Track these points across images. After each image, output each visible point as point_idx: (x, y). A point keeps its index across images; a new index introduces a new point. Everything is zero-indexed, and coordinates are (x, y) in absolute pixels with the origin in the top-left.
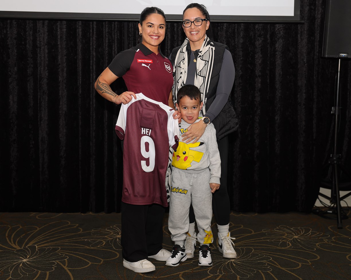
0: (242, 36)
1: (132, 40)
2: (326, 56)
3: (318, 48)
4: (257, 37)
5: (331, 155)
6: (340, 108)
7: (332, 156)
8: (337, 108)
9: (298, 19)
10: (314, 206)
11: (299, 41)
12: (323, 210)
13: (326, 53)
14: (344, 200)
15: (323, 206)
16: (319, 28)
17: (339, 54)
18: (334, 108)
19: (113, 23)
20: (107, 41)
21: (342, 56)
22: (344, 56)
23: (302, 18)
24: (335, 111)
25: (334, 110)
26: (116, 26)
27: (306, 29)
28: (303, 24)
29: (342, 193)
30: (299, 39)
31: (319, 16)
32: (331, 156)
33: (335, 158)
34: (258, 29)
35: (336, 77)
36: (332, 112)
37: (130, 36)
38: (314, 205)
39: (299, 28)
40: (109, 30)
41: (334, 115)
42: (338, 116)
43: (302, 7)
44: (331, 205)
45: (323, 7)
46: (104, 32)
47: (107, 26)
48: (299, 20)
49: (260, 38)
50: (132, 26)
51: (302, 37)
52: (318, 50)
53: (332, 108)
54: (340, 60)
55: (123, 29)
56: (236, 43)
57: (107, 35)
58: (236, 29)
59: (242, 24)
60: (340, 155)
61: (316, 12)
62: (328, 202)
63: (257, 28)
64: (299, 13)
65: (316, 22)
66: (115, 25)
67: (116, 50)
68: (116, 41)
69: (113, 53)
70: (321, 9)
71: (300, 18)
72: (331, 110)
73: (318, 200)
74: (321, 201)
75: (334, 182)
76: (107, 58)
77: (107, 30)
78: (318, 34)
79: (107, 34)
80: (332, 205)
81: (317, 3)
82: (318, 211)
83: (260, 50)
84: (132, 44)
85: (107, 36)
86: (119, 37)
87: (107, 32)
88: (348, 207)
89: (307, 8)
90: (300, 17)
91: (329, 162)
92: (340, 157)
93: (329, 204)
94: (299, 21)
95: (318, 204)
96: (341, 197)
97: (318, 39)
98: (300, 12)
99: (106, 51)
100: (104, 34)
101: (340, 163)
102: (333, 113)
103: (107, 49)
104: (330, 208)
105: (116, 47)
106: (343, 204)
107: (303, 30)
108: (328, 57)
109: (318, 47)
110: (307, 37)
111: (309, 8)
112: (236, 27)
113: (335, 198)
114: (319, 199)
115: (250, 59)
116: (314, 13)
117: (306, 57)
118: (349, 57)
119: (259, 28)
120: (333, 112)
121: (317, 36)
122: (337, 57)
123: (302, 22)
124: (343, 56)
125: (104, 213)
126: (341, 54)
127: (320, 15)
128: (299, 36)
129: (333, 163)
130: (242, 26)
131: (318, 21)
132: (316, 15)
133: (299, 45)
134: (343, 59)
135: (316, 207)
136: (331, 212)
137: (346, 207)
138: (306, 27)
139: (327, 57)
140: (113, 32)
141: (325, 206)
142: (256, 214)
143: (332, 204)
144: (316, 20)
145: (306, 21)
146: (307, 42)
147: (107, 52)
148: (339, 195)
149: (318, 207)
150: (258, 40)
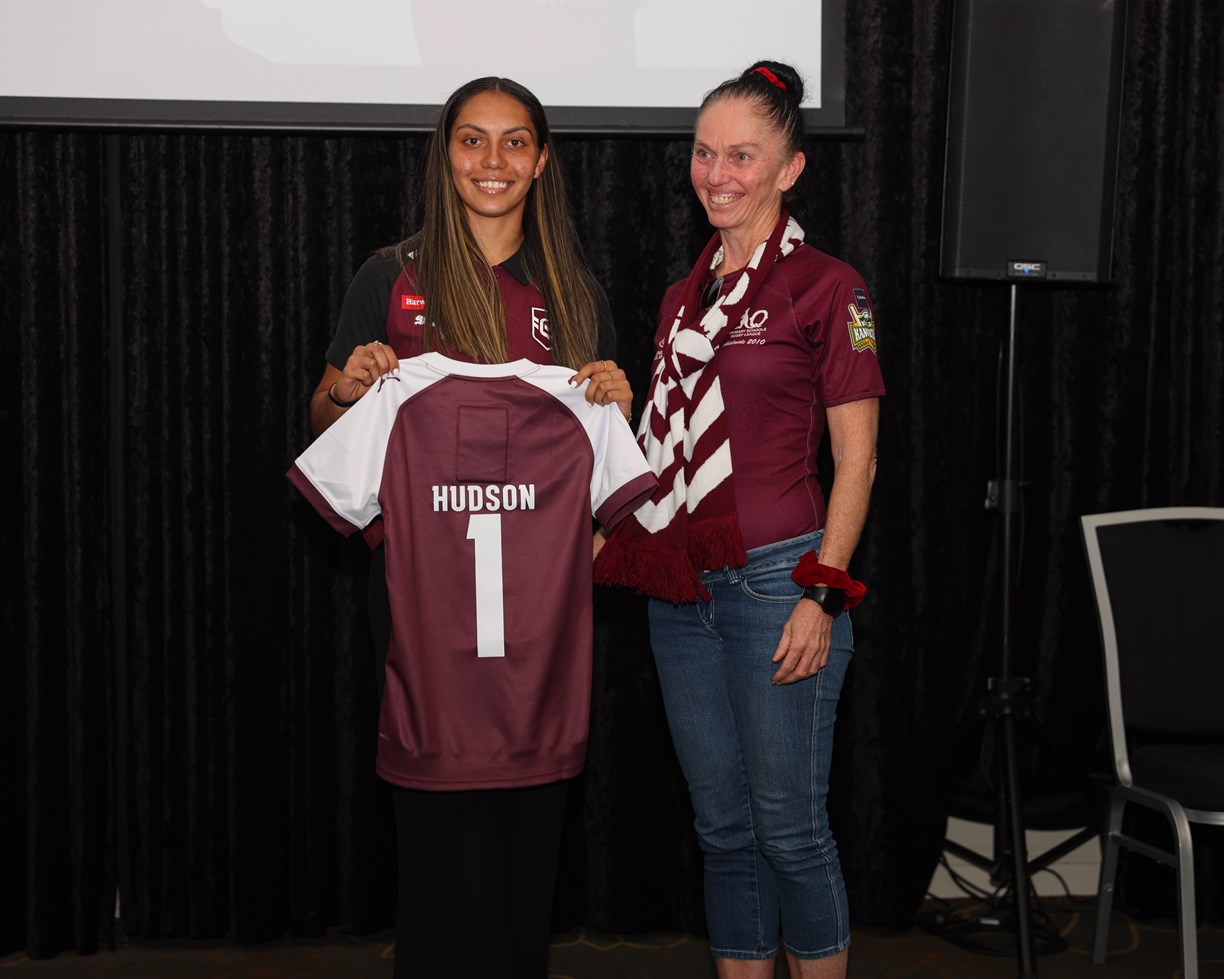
0: (608, 190)
1: (144, 207)
2: (957, 274)
3: (923, 240)
4: (672, 194)
5: (990, 681)
6: (1021, 484)
7: (994, 683)
8: (1008, 484)
9: (838, 122)
10: (927, 897)
11: (847, 211)
12: (965, 914)
13: (958, 263)
14: (1051, 867)
15: (962, 894)
16: (926, 155)
17: (1010, 264)
18: (997, 484)
19: (60, 136)
20: (32, 215)
21: (1021, 274)
22: (1031, 271)
23: (855, 114)
24: (1001, 498)
25: (997, 492)
26: (72, 150)
27: (871, 161)
28: (859, 140)
29: (1039, 843)
30: (847, 202)
31: (927, 106)
32: (990, 687)
33: (1005, 696)
34: (676, 162)
35: (1001, 355)
36: (987, 503)
37: (133, 189)
38: (926, 893)
39: (844, 155)
40: (42, 168)
41: (996, 513)
42: (1015, 516)
43: (854, 67)
44: (997, 891)
45: (942, 68)
46: (20, 176)
47: (30, 150)
48: (843, 124)
49: (684, 196)
50: (142, 151)
51: (857, 194)
52: (923, 248)
53: (990, 485)
54: (1014, 287)
55: (101, 161)
56: (586, 217)
57: (34, 187)
58: (585, 161)
59: (609, 142)
60: (1027, 680)
61: (915, 90)
62: (981, 880)
63: (672, 159)
64: (841, 95)
65: (914, 130)
66: (65, 146)
67: (71, 253)
68: (71, 212)
69: (61, 264)
70: (934, 78)
71: (846, 115)
72: (984, 496)
73: (940, 873)
74: (955, 876)
75: (1002, 795)
76: (33, 287)
77: (32, 168)
78: (925, 181)
79: (32, 184)
80: (1002, 892)
81: (916, 51)
82: (940, 919)
83: (685, 249)
84: (144, 225)
85: (31, 192)
86: (84, 195)
87: (30, 173)
88: (1070, 898)
89: (874, 75)
90: (846, 108)
91: (983, 712)
92: (1028, 689)
93: (992, 890)
94: (841, 128)
95: (941, 886)
96: (1031, 858)
97: (926, 202)
98: (848, 91)
99: (31, 255)
100: (20, 185)
101: (1027, 713)
102: (991, 508)
103: (32, 247)
104: (991, 905)
105: (73, 240)
106: (1045, 885)
107: (860, 164)
108: (965, 275)
109: (923, 232)
110: (877, 191)
111: (881, 72)
112: (584, 153)
113: (1008, 864)
114: (946, 865)
115: (645, 287)
116: (904, 94)
117: (874, 275)
118: (1049, 277)
119: (680, 157)
120: (991, 501)
121: (920, 186)
122: (1002, 276)
123: (856, 131)
124: (1023, 271)
125: (27, 959)
126: (1016, 266)
127: (930, 103)
128: (845, 187)
129: (997, 716)
130: (608, 150)
131: (921, 129)
132: (913, 101)
133: (845, 228)
134: (1026, 284)
135: (935, 899)
136: (995, 922)
137: (1062, 898)
138: (872, 151)
139: (961, 278)
140: (59, 173)
141: (974, 896)
142: (684, 940)
143: (1000, 888)
144: (915, 123)
145: (870, 127)
146: (876, 215)
147: (33, 260)
148: (1025, 853)
149: (945, 902)
150: (677, 206)
